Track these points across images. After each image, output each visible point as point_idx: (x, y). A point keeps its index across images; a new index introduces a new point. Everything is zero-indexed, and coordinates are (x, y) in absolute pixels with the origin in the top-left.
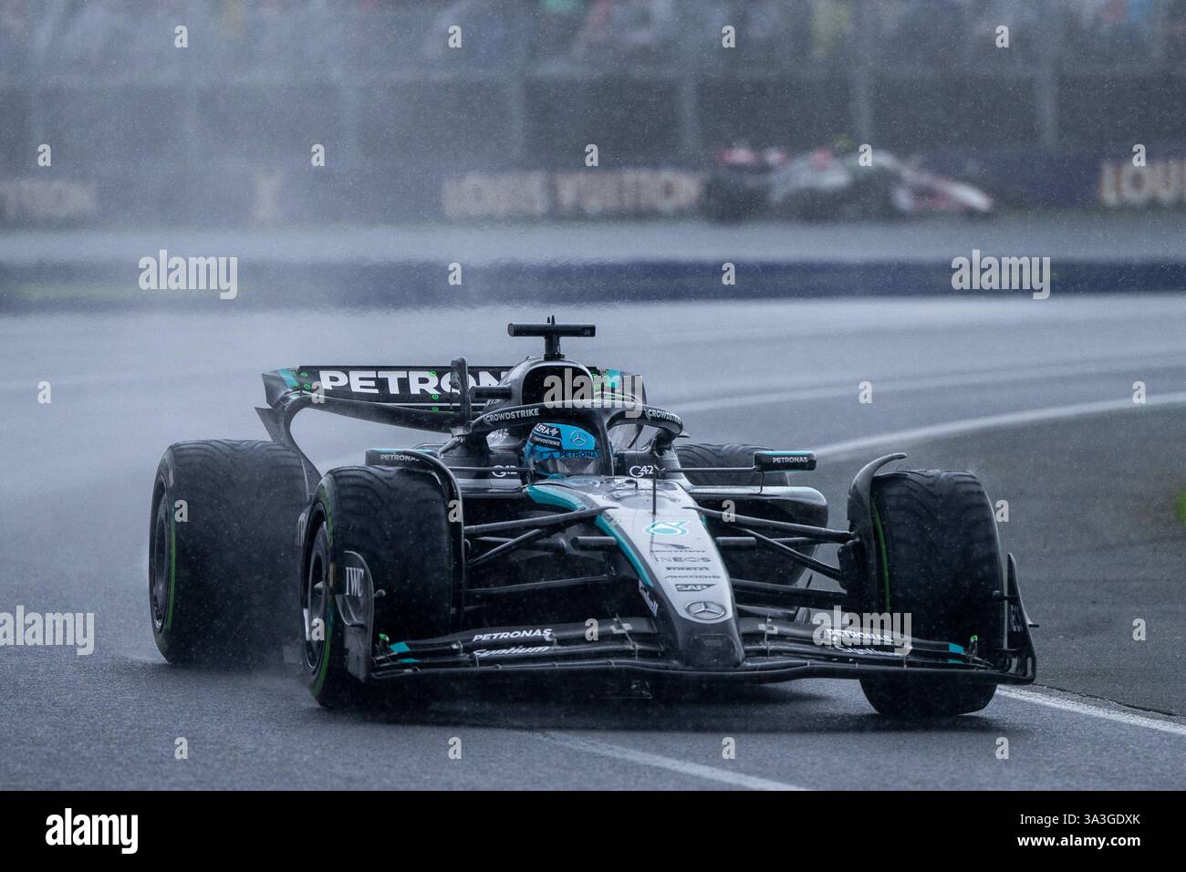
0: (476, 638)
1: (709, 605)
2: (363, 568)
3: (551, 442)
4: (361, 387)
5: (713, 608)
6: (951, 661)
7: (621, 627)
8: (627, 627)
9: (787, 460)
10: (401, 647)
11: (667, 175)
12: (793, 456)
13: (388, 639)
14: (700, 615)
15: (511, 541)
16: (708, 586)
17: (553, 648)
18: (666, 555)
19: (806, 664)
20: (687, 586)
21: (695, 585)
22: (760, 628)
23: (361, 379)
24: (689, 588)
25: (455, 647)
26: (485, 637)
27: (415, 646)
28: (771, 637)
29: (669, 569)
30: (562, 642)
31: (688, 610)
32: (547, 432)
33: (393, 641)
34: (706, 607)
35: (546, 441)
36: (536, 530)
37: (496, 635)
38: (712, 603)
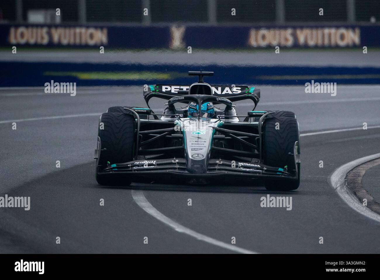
0: (135, 163)
1: (199, 155)
2: (100, 141)
3: (194, 108)
4: (175, 91)
5: (200, 156)
6: (278, 173)
7: (175, 161)
8: (177, 161)
9: (258, 114)
10: (114, 165)
11: (343, 31)
12: (260, 113)
13: (109, 163)
14: (195, 158)
15: (159, 135)
16: (201, 149)
17: (155, 166)
18: (193, 140)
19: (225, 173)
20: (195, 149)
21: (197, 149)
22: (217, 162)
23: (175, 89)
24: (195, 150)
25: (129, 166)
26: (137, 163)
27: (119, 165)
28: (220, 165)
29: (192, 144)
30: (158, 165)
31: (192, 156)
32: (193, 104)
33: (111, 164)
34: (198, 155)
35: (192, 107)
36: (167, 133)
37: (141, 162)
38: (200, 154)
